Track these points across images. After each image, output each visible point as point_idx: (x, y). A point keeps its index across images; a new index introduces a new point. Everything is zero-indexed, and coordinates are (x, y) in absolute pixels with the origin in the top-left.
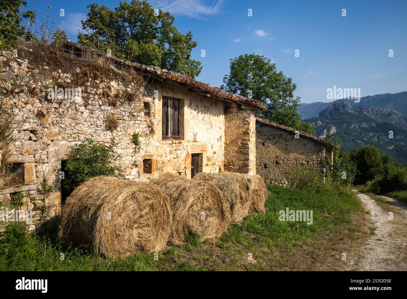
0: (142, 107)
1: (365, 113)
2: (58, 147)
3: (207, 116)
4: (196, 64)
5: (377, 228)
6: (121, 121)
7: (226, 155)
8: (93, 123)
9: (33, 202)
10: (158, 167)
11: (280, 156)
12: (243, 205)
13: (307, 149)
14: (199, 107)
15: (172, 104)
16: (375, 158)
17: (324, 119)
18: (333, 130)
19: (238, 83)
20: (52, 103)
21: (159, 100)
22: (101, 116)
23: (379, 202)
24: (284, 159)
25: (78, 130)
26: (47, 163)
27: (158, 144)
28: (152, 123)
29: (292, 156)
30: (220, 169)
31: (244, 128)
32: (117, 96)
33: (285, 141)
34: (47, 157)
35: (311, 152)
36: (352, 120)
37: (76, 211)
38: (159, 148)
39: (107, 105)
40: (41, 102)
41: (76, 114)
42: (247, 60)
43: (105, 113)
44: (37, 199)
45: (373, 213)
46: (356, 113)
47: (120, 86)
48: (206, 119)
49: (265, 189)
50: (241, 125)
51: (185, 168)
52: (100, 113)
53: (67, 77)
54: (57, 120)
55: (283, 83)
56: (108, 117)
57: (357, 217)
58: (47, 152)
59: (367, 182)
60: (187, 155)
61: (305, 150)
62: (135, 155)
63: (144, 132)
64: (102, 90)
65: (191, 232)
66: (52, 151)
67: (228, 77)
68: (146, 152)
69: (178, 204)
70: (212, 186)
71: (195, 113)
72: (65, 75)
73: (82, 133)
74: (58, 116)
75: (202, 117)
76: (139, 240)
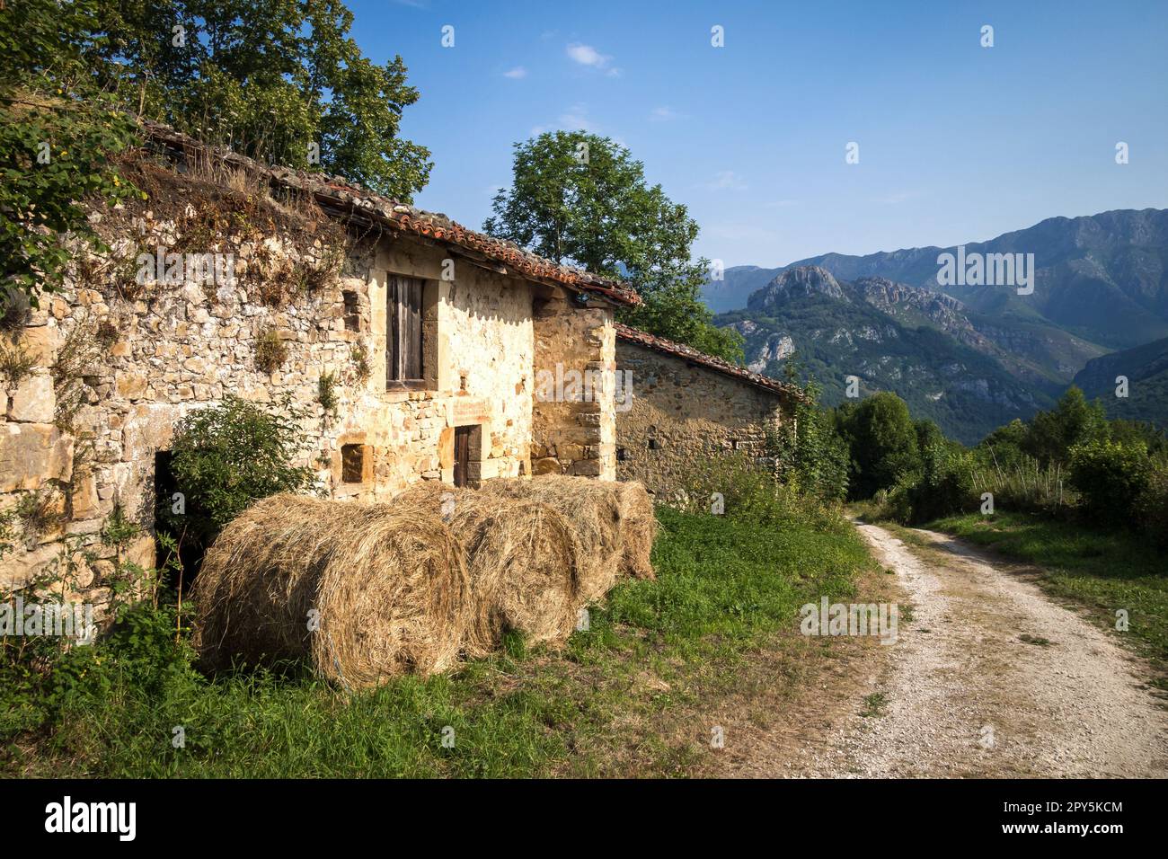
0: (339, 305)
1: (872, 300)
2: (147, 419)
3: (491, 324)
4: (414, 155)
5: (915, 605)
6: (291, 345)
7: (536, 429)
8: (225, 353)
9: (92, 564)
10: (378, 465)
11: (660, 428)
12: (604, 559)
13: (733, 406)
14: (474, 299)
15: (406, 295)
16: (897, 428)
17: (762, 316)
18: (786, 347)
19: (534, 214)
20: (133, 302)
21: (380, 285)
22: (245, 331)
23: (914, 545)
24: (671, 434)
25: (192, 372)
26: (122, 461)
27: (376, 403)
28: (363, 348)
29: (693, 425)
30: (522, 467)
31: (587, 357)
32: (281, 277)
33: (675, 384)
34: (123, 446)
35: (742, 417)
36: (837, 318)
37: (241, 582)
38: (380, 414)
39: (259, 302)
40: (107, 300)
41: (187, 329)
42: (564, 148)
43: (255, 323)
44: (101, 556)
45: (901, 572)
46: (848, 300)
47: (289, 251)
48: (490, 333)
49: (651, 518)
50: (578, 349)
51: (440, 465)
52: (242, 324)
53: (168, 232)
54: (145, 346)
55: (663, 219)
56: (261, 334)
57: (868, 583)
58: (123, 432)
59: (878, 494)
60: (443, 431)
61: (728, 410)
62: (322, 435)
63: (343, 373)
64: (245, 263)
65: (508, 625)
66: (135, 430)
67: (507, 195)
68: (349, 425)
69: (478, 558)
70: (554, 513)
71: (462, 315)
72: (162, 225)
73: (202, 381)
74: (145, 337)
75: (480, 327)
76: (404, 647)
